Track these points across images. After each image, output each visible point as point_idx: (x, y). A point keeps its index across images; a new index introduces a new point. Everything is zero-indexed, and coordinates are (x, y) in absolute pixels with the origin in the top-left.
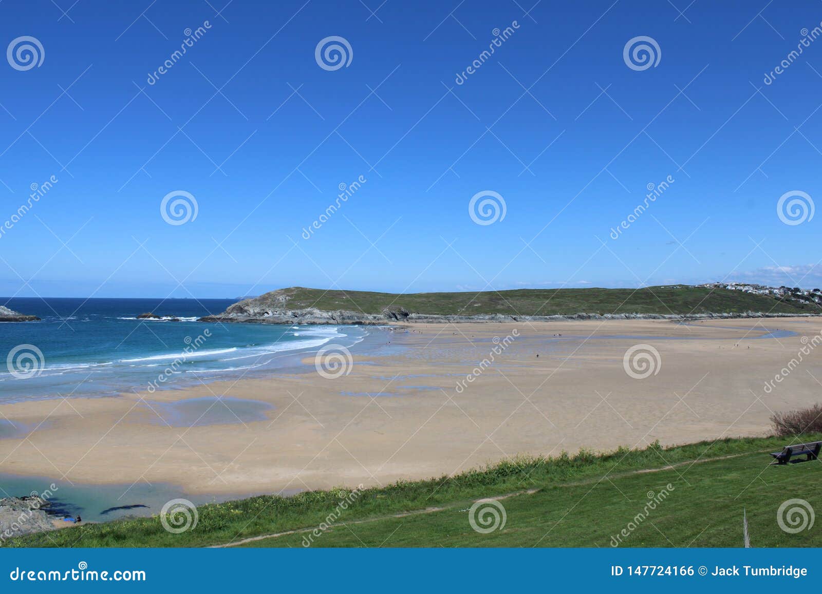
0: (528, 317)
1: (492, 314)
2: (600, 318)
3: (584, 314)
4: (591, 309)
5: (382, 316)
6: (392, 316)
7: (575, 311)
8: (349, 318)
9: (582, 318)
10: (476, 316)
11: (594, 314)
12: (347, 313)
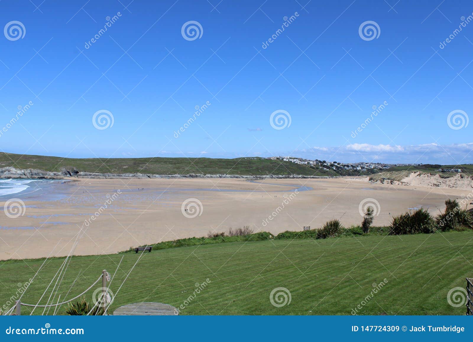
0: (157, 176)
1: (134, 173)
2: (203, 177)
3: (194, 174)
4: (198, 172)
5: (60, 173)
6: (67, 173)
7: (188, 172)
8: (36, 174)
9: (192, 176)
10: (124, 174)
11: (200, 175)
12: (35, 171)
